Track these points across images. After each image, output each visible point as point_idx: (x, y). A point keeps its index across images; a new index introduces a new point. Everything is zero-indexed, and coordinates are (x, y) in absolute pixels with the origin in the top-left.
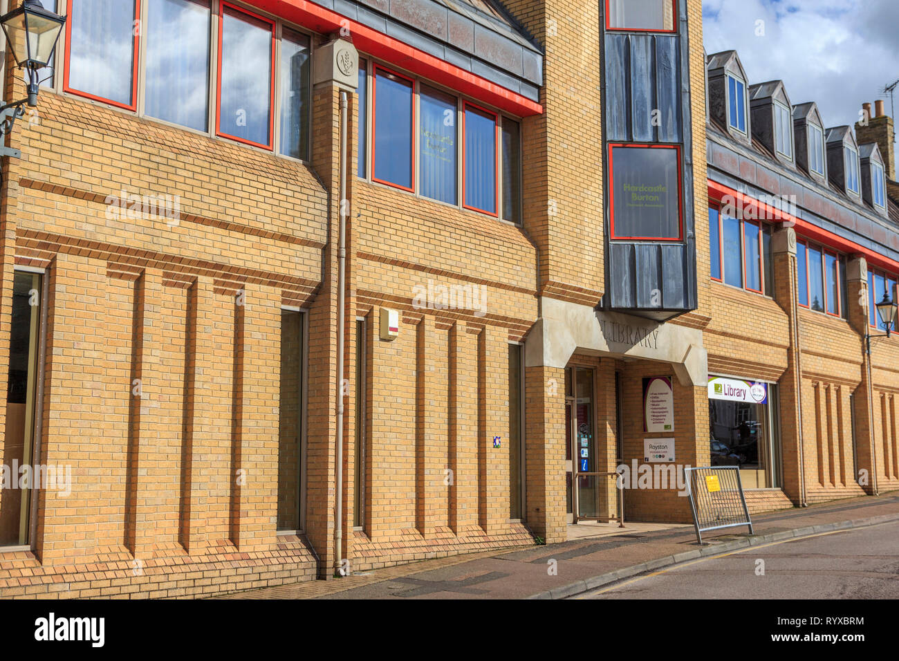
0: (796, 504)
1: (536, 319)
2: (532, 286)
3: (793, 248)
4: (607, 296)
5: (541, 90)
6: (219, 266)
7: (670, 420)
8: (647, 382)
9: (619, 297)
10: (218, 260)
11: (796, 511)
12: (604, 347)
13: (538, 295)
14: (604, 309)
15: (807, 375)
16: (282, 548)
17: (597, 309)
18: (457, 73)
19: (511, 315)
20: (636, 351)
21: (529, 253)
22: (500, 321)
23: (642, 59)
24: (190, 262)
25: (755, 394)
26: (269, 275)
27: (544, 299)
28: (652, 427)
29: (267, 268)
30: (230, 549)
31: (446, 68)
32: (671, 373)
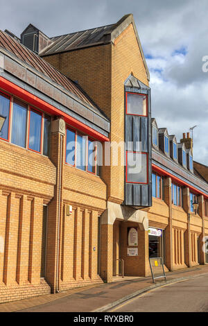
0: (170, 271)
1: (105, 208)
2: (105, 198)
3: (171, 185)
4: (124, 201)
5: (109, 134)
6: (29, 192)
7: (136, 242)
8: (129, 229)
9: (128, 201)
10: (30, 190)
11: (170, 273)
12: (123, 218)
13: (106, 201)
14: (123, 205)
15: (173, 227)
16: (41, 283)
17: (121, 205)
18: (89, 129)
19: (99, 207)
20: (131, 219)
22: (97, 209)
23: (137, 125)
24: (23, 190)
25: (158, 233)
26: (41, 195)
27: (108, 202)
28: (130, 244)
29: (41, 192)
30: (29, 283)
31: (86, 127)
32: (137, 226)
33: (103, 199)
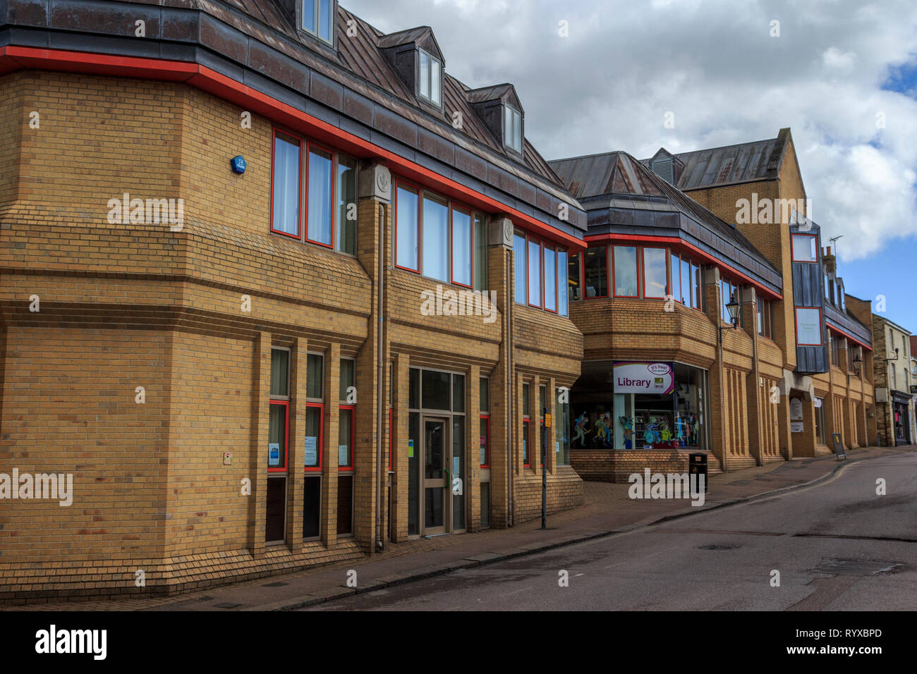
1: (782, 377)
2: (781, 365)
4: (796, 368)
5: (782, 291)
6: (739, 367)
7: (801, 414)
8: (791, 399)
9: (801, 367)
10: (739, 365)
12: (792, 387)
13: (783, 368)
16: (750, 455)
17: (794, 372)
19: (777, 376)
20: (801, 388)
21: (779, 353)
23: (806, 274)
24: (735, 366)
25: (819, 404)
27: (784, 370)
28: (793, 418)
29: (744, 366)
30: (744, 455)
32: (806, 396)
33: (779, 367)
